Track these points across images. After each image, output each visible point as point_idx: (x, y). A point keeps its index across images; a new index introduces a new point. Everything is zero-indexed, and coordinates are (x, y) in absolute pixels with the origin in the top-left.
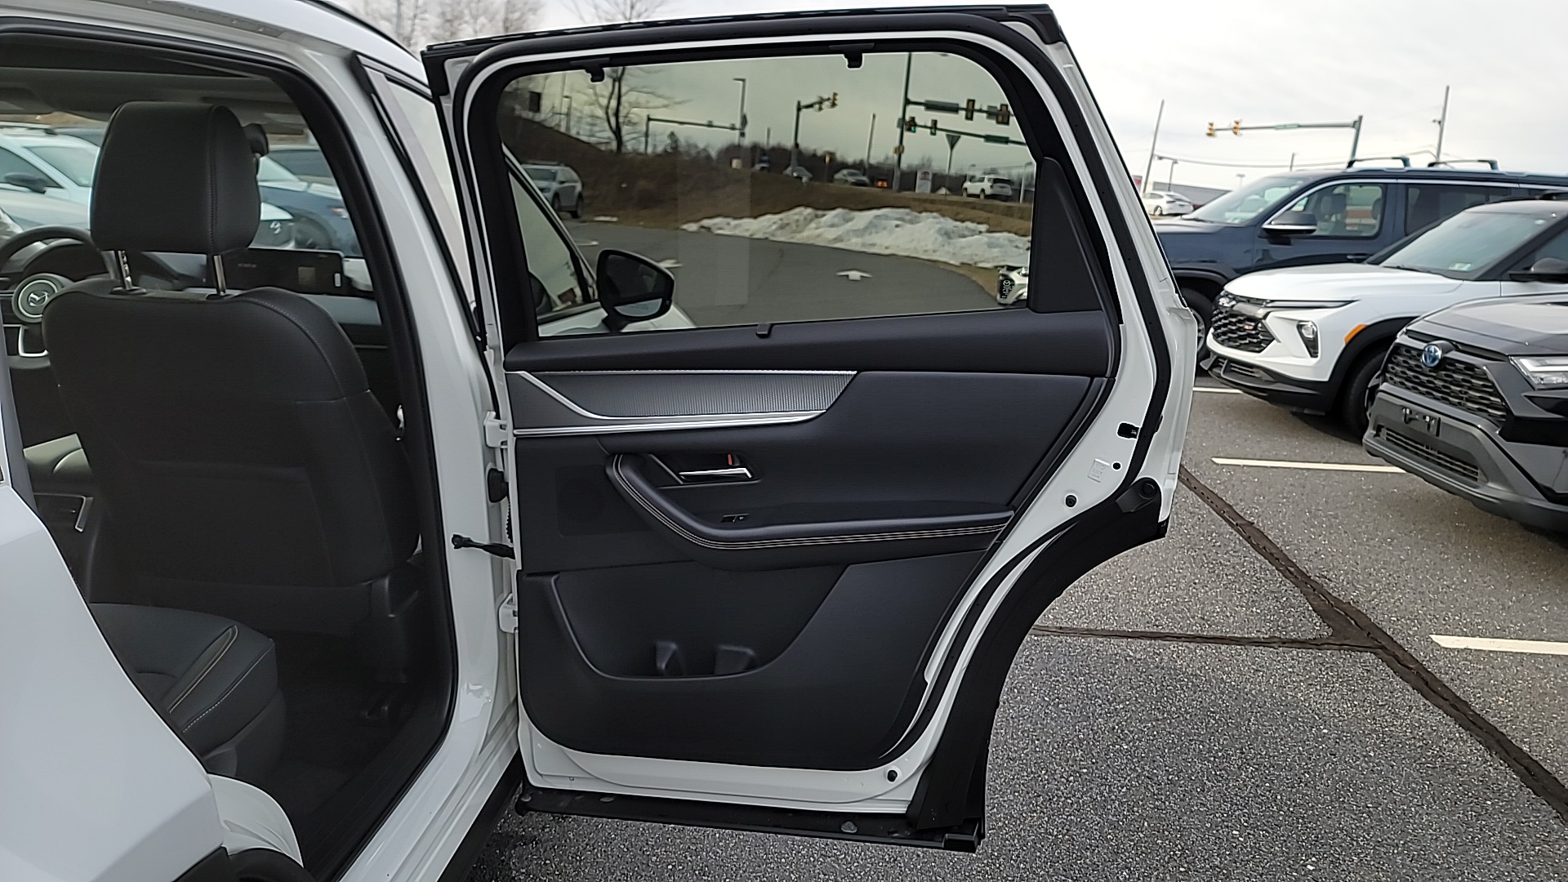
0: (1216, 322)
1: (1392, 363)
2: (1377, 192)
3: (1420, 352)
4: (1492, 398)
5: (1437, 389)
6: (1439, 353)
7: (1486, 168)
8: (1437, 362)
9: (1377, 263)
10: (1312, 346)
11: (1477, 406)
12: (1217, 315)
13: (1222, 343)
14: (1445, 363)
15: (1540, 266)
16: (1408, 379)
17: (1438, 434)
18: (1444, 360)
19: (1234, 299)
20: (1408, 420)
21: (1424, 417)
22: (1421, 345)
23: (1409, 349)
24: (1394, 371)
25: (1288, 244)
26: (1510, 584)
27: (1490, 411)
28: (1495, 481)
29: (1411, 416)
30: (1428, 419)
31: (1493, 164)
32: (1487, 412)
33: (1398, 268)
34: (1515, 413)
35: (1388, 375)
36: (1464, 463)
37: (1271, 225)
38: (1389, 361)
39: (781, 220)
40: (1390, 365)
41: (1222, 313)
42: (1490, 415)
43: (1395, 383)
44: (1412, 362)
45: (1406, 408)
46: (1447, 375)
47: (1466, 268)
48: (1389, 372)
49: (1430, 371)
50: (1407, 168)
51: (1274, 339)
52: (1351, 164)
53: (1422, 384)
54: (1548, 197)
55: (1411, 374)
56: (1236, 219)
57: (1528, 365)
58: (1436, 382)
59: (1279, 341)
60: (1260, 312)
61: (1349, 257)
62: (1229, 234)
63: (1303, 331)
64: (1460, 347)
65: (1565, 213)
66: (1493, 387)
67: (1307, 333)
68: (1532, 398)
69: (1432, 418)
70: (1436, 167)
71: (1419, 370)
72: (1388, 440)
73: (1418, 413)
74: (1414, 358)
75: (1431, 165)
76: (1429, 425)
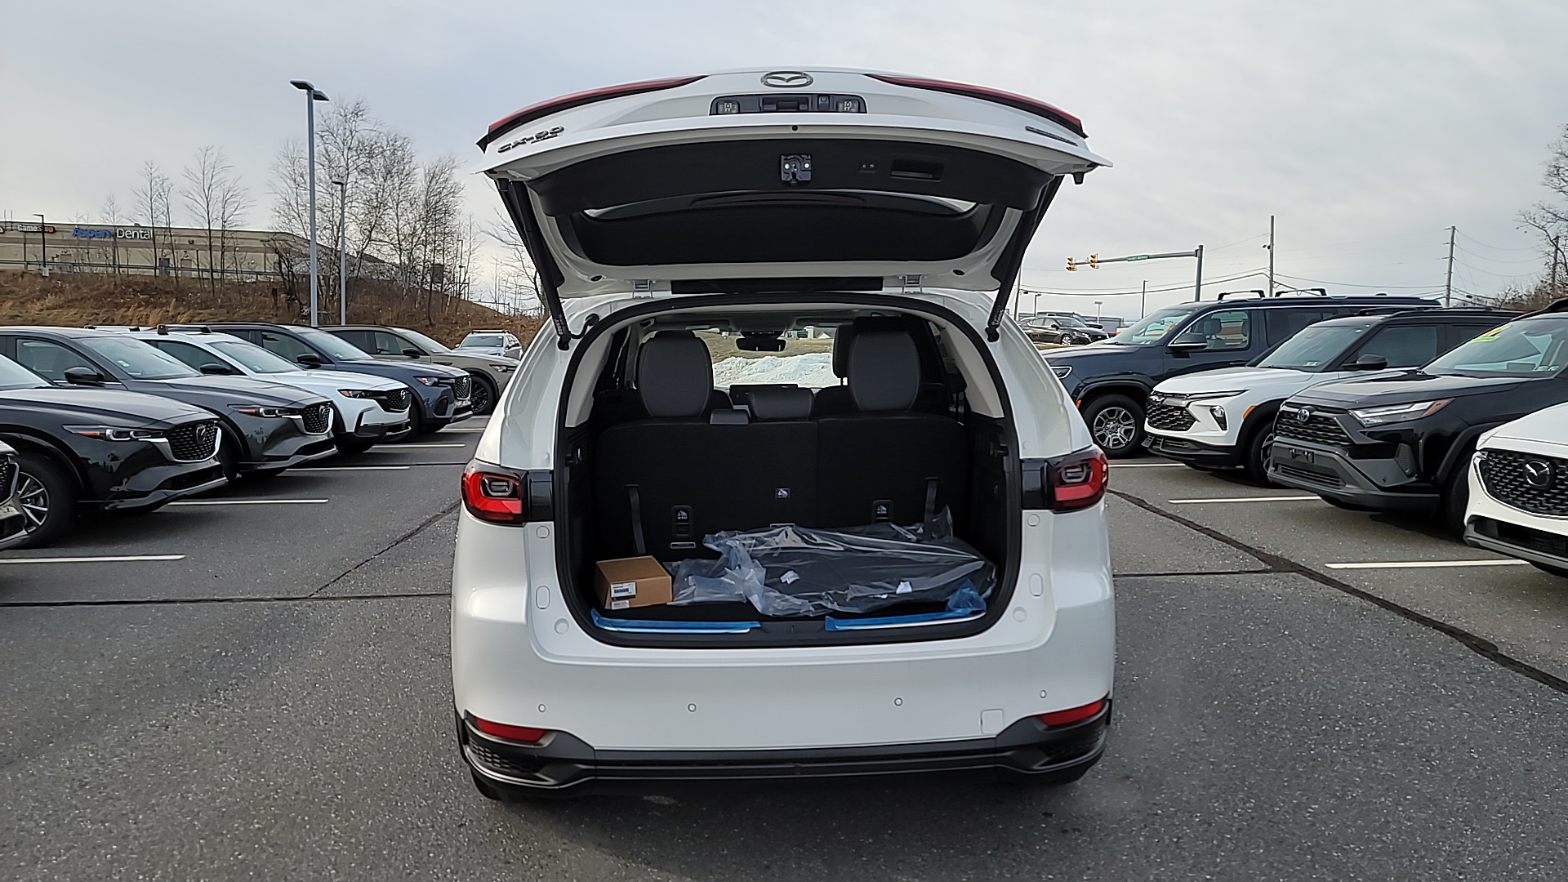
0: (1151, 413)
1: (1279, 423)
2: (1244, 316)
3: (1296, 414)
4: (1342, 436)
5: (1309, 435)
6: (1308, 413)
7: (1318, 295)
8: (1307, 419)
9: (1254, 365)
10: (1222, 422)
11: (1333, 441)
12: (1151, 408)
13: (1157, 427)
15: (1363, 359)
16: (1291, 432)
17: (1313, 462)
18: (1311, 416)
19: (1163, 396)
20: (1294, 456)
21: (1303, 453)
22: (1296, 410)
23: (1289, 413)
24: (1281, 428)
25: (1188, 357)
27: (1341, 443)
28: (1349, 484)
29: (1295, 453)
30: (1306, 453)
31: (1323, 291)
32: (1339, 444)
33: (1270, 367)
34: (1356, 443)
35: (1278, 431)
36: (1332, 475)
37: (1176, 343)
38: (1277, 422)
40: (1278, 425)
41: (1155, 406)
42: (1341, 445)
43: (1283, 436)
44: (1292, 421)
45: (1291, 449)
46: (1313, 426)
48: (1278, 429)
49: (1304, 424)
50: (1263, 298)
51: (1195, 420)
52: (1221, 296)
53: (1300, 433)
54: (1363, 314)
55: (1292, 428)
56: (1147, 341)
57: (1359, 414)
58: (1307, 430)
59: (1199, 421)
60: (1184, 403)
62: (1144, 352)
63: (1215, 413)
64: (1319, 408)
65: (1376, 323)
66: (1340, 429)
67: (1218, 415)
68: (1364, 433)
69: (1308, 452)
70: (1282, 296)
71: (1296, 425)
72: (1283, 472)
73: (1300, 451)
74: (1292, 418)
75: (1278, 294)
76: (1307, 456)
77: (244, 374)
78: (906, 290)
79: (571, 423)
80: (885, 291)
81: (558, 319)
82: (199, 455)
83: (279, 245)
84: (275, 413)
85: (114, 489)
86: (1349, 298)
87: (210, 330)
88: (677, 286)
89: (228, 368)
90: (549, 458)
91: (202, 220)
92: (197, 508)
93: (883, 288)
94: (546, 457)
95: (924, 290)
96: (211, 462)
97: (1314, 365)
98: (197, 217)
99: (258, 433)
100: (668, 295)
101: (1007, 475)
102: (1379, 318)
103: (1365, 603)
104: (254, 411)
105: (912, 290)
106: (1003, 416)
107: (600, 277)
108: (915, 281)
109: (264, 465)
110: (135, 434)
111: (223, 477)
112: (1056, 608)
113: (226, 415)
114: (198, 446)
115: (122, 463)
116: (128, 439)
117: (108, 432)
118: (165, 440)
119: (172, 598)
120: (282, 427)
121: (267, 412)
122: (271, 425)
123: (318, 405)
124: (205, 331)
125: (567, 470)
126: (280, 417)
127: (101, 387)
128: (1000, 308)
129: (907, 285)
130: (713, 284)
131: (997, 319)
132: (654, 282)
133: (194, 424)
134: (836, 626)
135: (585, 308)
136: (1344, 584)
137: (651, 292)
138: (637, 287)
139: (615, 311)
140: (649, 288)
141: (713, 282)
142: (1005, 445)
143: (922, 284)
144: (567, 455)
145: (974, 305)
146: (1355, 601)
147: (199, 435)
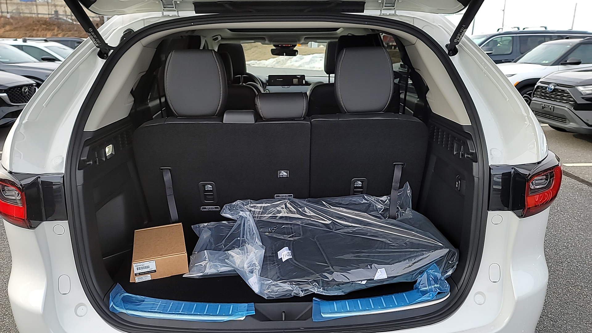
1: (536, 91)
2: (510, 39)
3: (546, 88)
4: (571, 99)
5: (552, 98)
6: (553, 87)
7: (543, 29)
8: (552, 90)
9: (515, 62)
11: (565, 102)
14: (555, 90)
15: (570, 60)
16: (543, 96)
17: (554, 111)
18: (554, 89)
20: (543, 108)
21: (549, 106)
22: (546, 86)
23: (542, 87)
24: (537, 94)
26: (578, 151)
28: (572, 122)
29: (544, 106)
31: (546, 28)
33: (525, 63)
34: (578, 102)
35: (535, 95)
36: (563, 119)
38: (535, 91)
39: (276, 60)
40: (535, 92)
42: (570, 103)
43: (538, 97)
44: (543, 91)
45: (543, 104)
46: (555, 93)
47: (547, 62)
48: (535, 94)
49: (550, 93)
50: (519, 31)
52: (498, 30)
53: (547, 97)
54: (567, 38)
55: (543, 94)
57: (581, 88)
58: (552, 95)
61: (503, 61)
64: (559, 85)
65: (577, 43)
66: (570, 96)
68: (583, 98)
69: (551, 106)
70: (525, 30)
71: (546, 93)
73: (547, 105)
74: (544, 89)
75: (524, 29)
76: (551, 109)
77: (60, 61)
78: (384, 12)
79: (91, 127)
80: (367, 13)
81: (90, 33)
86: (557, 31)
87: (48, 40)
88: (199, 6)
90: (63, 161)
93: (365, 11)
95: (399, 13)
100: (193, 14)
102: (579, 40)
105: (388, 12)
106: (470, 124)
108: (391, 4)
112: (516, 298)
124: (46, 41)
125: (80, 174)
128: (463, 27)
129: (384, 8)
130: (227, 6)
131: (460, 37)
132: (178, 2)
133: (21, 87)
134: (322, 314)
135: (123, 23)
136: (576, 176)
137: (178, 12)
138: (165, 6)
139: (145, 26)
140: (176, 8)
141: (226, 3)
142: (474, 151)
143: (396, 7)
144: (82, 159)
145: (437, 25)
146: (586, 188)
147: (24, 92)
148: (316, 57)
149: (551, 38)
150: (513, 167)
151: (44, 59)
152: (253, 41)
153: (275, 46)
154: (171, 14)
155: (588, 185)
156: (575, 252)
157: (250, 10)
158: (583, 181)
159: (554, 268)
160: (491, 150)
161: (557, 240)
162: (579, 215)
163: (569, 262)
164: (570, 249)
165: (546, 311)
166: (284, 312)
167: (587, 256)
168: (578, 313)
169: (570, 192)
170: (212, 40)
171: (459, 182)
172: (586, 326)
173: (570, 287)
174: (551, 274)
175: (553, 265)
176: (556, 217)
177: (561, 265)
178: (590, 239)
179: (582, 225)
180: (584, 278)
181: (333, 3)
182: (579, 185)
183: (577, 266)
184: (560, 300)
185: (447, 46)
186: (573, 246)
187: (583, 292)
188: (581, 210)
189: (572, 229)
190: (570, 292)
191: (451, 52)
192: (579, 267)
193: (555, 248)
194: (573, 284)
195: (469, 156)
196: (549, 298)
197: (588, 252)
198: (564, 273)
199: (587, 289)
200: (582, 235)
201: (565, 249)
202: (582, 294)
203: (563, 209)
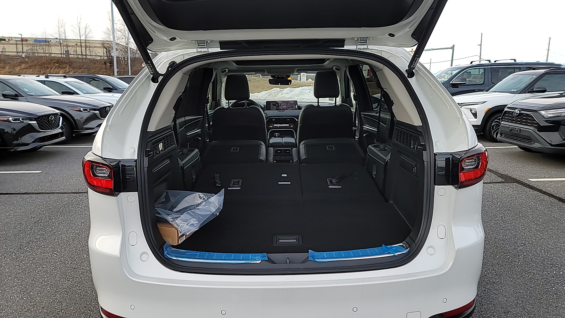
2: (482, 71)
3: (513, 112)
4: (534, 122)
5: (519, 121)
6: (518, 112)
7: (513, 61)
8: (518, 114)
9: (487, 91)
10: (475, 115)
11: (530, 124)
14: (520, 114)
15: (536, 88)
16: (510, 120)
17: (520, 133)
18: (520, 113)
21: (516, 129)
22: (513, 111)
23: (509, 112)
24: (505, 118)
25: (459, 88)
26: (543, 169)
27: (534, 125)
28: (537, 143)
29: (512, 129)
30: (517, 129)
31: (515, 60)
32: (533, 125)
33: (495, 92)
34: (541, 125)
35: (503, 120)
36: (529, 139)
37: (454, 81)
38: (503, 116)
43: (506, 121)
45: (510, 127)
46: (521, 117)
49: (516, 117)
50: (490, 63)
52: (471, 63)
53: (514, 120)
54: (534, 69)
55: (510, 118)
57: (543, 112)
58: (518, 119)
61: (476, 90)
63: (472, 111)
64: (524, 110)
65: (542, 73)
66: (534, 119)
67: (473, 112)
68: (546, 121)
69: (518, 129)
70: (497, 62)
71: (512, 117)
72: (505, 137)
73: (514, 128)
74: (511, 114)
75: (495, 61)
76: (517, 130)
77: (78, 94)
78: (358, 47)
79: (152, 128)
80: (346, 47)
81: (149, 64)
82: (52, 128)
83: (106, 46)
84: (87, 110)
85: (15, 142)
86: (525, 63)
87: (67, 77)
88: (223, 44)
89: (72, 92)
90: (135, 151)
91: (77, 36)
92: (56, 149)
93: (345, 46)
94: (133, 150)
95: (369, 47)
96: (58, 130)
97: (515, 91)
98: (76, 34)
99: (81, 118)
100: (219, 50)
101: (425, 163)
102: (543, 71)
103: (552, 199)
104: (78, 109)
105: (362, 47)
106: (422, 125)
107: (175, 39)
108: (364, 41)
109: (84, 131)
110: (22, 119)
111: (64, 137)
112: (456, 249)
113: (67, 111)
114: (51, 124)
115: (17, 131)
116: (19, 121)
117: (10, 119)
118: (35, 122)
119: (29, 192)
120: (91, 115)
121: (84, 110)
122: (86, 115)
123: (106, 107)
124: (65, 77)
125: (146, 159)
126: (90, 112)
127: (16, 100)
128: (417, 57)
129: (359, 44)
130: (244, 44)
131: (415, 64)
132: (209, 42)
133: (48, 115)
134: (316, 259)
135: (168, 58)
136: (539, 189)
137: (208, 48)
138: (199, 45)
139: (185, 59)
140: (206, 46)
141: (244, 42)
142: (424, 144)
143: (368, 43)
144: (147, 150)
145: (399, 56)
146: (547, 198)
147: (51, 120)
148: (305, 90)
149: (520, 69)
150: (451, 154)
151: (63, 93)
152: (254, 73)
153: (272, 76)
154: (203, 50)
155: (549, 196)
156: (531, 248)
157: (260, 47)
158: (545, 193)
159: (511, 259)
160: (436, 142)
161: (516, 239)
162: (538, 220)
163: (525, 255)
164: (526, 246)
165: (501, 290)
166: (288, 258)
167: (541, 251)
168: (529, 292)
169: (532, 202)
170: (221, 72)
171: (416, 168)
172: (534, 301)
173: (524, 274)
174: (509, 264)
175: (510, 257)
176: (518, 222)
177: (518, 257)
178: (546, 238)
179: (540, 228)
180: (536, 267)
181: (322, 41)
182: (541, 196)
183: (532, 258)
184: (514, 283)
185: (406, 71)
186: (531, 243)
187: (535, 277)
188: (541, 216)
189: (530, 231)
190: (523, 277)
191: (410, 75)
192: (534, 259)
193: (514, 245)
194: (527, 271)
195: (421, 147)
196: (505, 281)
197: (543, 248)
198: (519, 263)
199: (538, 275)
200: (539, 235)
201: (523, 245)
202: (533, 279)
203: (524, 215)
